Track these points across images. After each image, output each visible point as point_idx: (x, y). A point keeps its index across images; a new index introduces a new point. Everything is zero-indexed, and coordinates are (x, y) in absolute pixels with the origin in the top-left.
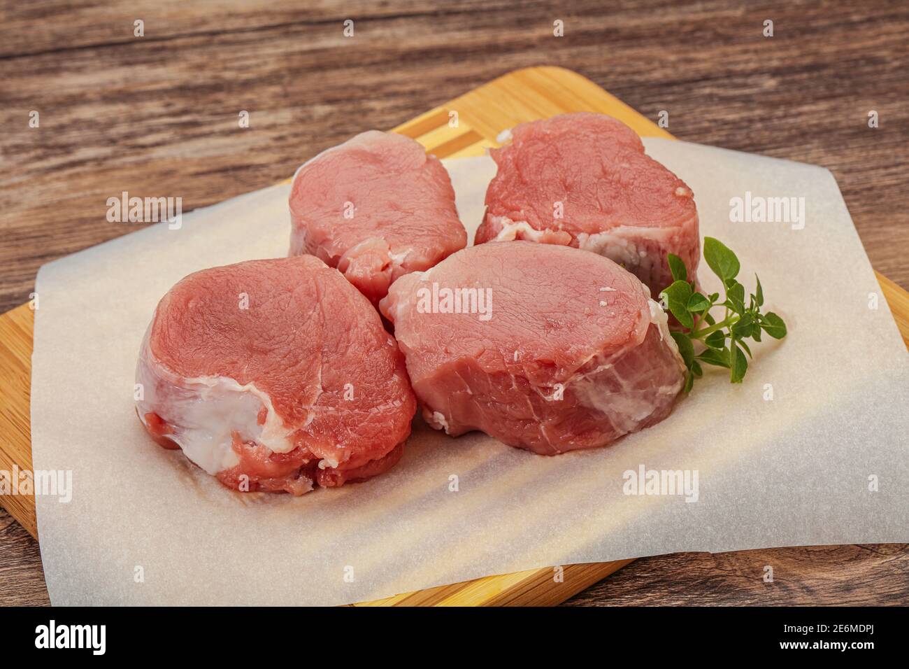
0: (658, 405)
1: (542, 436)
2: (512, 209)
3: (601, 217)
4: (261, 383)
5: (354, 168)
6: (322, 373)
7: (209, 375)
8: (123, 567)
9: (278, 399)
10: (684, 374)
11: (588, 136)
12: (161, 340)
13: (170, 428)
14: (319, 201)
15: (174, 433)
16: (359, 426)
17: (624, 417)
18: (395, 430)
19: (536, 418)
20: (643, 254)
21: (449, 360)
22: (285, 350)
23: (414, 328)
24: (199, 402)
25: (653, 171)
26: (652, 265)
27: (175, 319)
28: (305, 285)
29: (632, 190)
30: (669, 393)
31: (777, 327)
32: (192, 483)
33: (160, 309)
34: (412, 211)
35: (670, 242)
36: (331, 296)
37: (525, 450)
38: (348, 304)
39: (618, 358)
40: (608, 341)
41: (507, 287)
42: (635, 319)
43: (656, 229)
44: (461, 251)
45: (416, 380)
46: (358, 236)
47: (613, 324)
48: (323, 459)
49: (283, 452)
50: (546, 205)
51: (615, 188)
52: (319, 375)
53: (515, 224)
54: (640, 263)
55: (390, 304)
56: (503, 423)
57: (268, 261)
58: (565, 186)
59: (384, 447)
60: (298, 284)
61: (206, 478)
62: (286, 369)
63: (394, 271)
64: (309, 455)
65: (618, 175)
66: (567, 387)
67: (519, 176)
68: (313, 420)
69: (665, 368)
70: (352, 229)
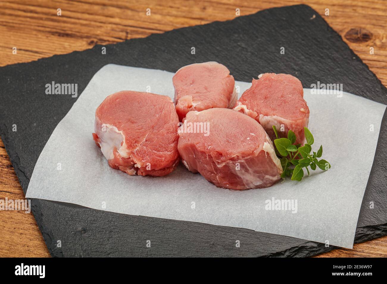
0: (265, 182)
1: (217, 180)
2: (244, 101)
3: (271, 111)
4: (125, 132)
5: (200, 72)
7: (110, 124)
9: (128, 139)
10: (280, 174)
12: (101, 109)
13: (99, 140)
14: (182, 80)
15: (100, 142)
16: (152, 156)
17: (249, 182)
18: (164, 161)
19: (215, 173)
21: (189, 142)
22: (140, 124)
27: (109, 103)
29: (287, 105)
30: (271, 179)
32: (99, 160)
33: (107, 99)
34: (210, 91)
35: (291, 126)
36: (166, 112)
38: (170, 115)
39: (247, 159)
40: (244, 152)
42: (257, 147)
43: (286, 120)
45: (178, 148)
47: (248, 147)
48: (136, 164)
49: (125, 158)
50: (255, 102)
51: (281, 102)
52: (147, 135)
53: (242, 105)
56: (205, 171)
57: (153, 94)
58: (265, 97)
59: (158, 166)
60: (159, 104)
61: (105, 160)
62: (136, 130)
63: (192, 109)
64: (133, 161)
65: (285, 98)
66: (226, 164)
67: (254, 90)
68: (138, 150)
69: (269, 169)
70: (187, 92)
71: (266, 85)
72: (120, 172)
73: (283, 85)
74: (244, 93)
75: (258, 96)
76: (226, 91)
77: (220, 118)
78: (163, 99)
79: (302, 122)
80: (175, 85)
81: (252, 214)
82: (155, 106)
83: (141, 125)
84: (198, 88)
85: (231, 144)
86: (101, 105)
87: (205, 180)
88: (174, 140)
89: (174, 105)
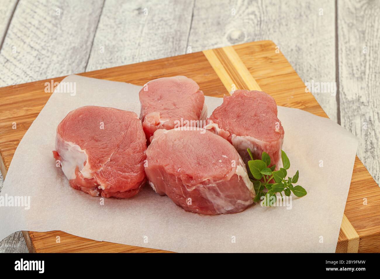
0: (237, 207)
1: (186, 204)
3: (243, 131)
4: (88, 151)
5: (168, 87)
6: (113, 154)
7: (72, 142)
9: (91, 158)
10: (253, 199)
12: (63, 125)
13: (60, 158)
14: (149, 95)
17: (220, 207)
18: (130, 183)
19: (185, 197)
20: (255, 149)
22: (104, 142)
23: (151, 149)
24: (68, 151)
26: (258, 155)
27: (71, 119)
29: (260, 124)
30: (243, 204)
33: (69, 114)
34: (179, 108)
35: (265, 148)
36: (132, 129)
38: (136, 133)
39: (219, 183)
40: (216, 175)
42: (229, 170)
43: (261, 141)
46: (154, 111)
47: (219, 170)
48: (100, 185)
49: (88, 178)
50: (227, 120)
51: (255, 122)
53: (214, 124)
57: (119, 110)
58: (238, 115)
59: (123, 188)
60: (125, 121)
61: (66, 180)
62: (100, 149)
63: (159, 127)
64: (96, 182)
65: (259, 118)
66: (196, 188)
67: (226, 107)
68: (102, 170)
69: (241, 193)
70: (154, 108)
71: (238, 102)
72: (82, 193)
73: (256, 103)
74: (215, 110)
75: (230, 114)
76: (196, 107)
77: (190, 138)
78: (129, 115)
79: (277, 144)
80: (142, 101)
81: (223, 244)
82: (120, 123)
83: (106, 144)
84: (166, 104)
85: (202, 166)
86: (62, 121)
87: (173, 203)
88: (141, 160)
89: (140, 122)
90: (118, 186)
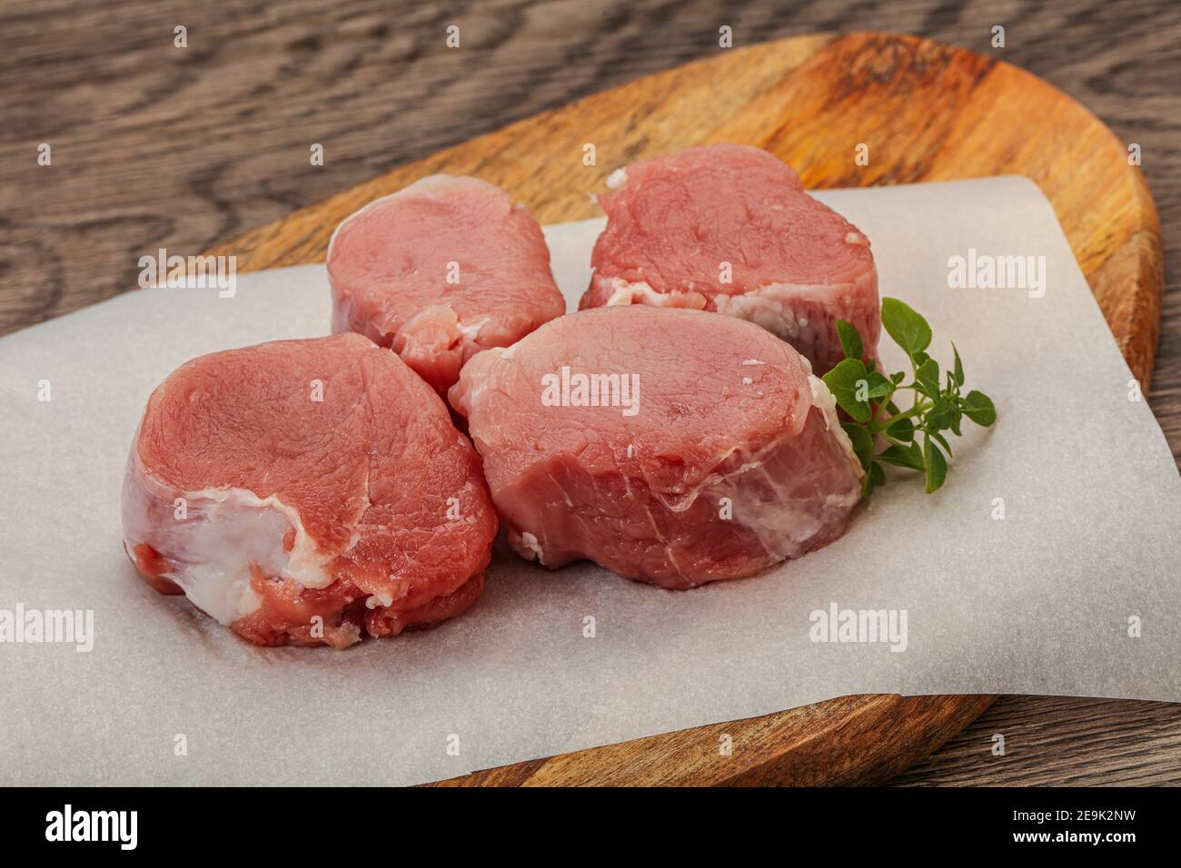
0: (827, 521)
1: (670, 563)
2: (626, 268)
3: (745, 273)
4: (287, 494)
5: (414, 221)
6: (369, 481)
7: (217, 486)
8: (104, 741)
9: (310, 515)
11: (727, 173)
12: (153, 443)
13: (169, 564)
14: (368, 264)
15: (174, 571)
16: (420, 549)
17: (779, 535)
18: (468, 554)
19: (661, 538)
20: (803, 321)
21: (540, 458)
22: (319, 452)
24: (204, 524)
25: (815, 213)
26: (816, 338)
27: (171, 415)
28: (346, 371)
29: (787, 238)
30: (841, 505)
31: (983, 411)
32: (198, 637)
33: (152, 403)
34: (491, 272)
35: (839, 304)
36: (382, 383)
37: (647, 584)
38: (404, 393)
39: (769, 454)
40: (754, 429)
41: (618, 363)
42: (790, 401)
43: (819, 287)
44: (558, 320)
45: (497, 488)
46: (419, 306)
47: (761, 407)
48: (372, 595)
49: (318, 587)
50: (671, 260)
51: (765, 236)
52: (366, 484)
53: (630, 286)
54: (799, 336)
55: (462, 393)
56: (617, 546)
57: (298, 342)
58: (696, 235)
59: (454, 578)
60: (337, 370)
61: (218, 629)
62: (321, 476)
64: (353, 591)
65: (768, 220)
66: (700, 493)
67: (635, 226)
68: (358, 543)
69: (833, 469)
70: (411, 298)
71: (670, 197)
72: (299, 652)
73: (726, 182)
75: (670, 238)
83: (326, 455)
84: (442, 275)
86: (142, 428)
88: (467, 470)
90: (435, 578)
